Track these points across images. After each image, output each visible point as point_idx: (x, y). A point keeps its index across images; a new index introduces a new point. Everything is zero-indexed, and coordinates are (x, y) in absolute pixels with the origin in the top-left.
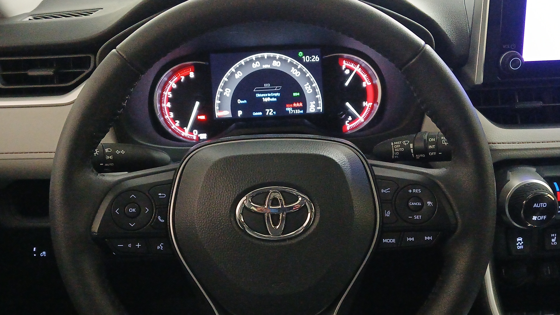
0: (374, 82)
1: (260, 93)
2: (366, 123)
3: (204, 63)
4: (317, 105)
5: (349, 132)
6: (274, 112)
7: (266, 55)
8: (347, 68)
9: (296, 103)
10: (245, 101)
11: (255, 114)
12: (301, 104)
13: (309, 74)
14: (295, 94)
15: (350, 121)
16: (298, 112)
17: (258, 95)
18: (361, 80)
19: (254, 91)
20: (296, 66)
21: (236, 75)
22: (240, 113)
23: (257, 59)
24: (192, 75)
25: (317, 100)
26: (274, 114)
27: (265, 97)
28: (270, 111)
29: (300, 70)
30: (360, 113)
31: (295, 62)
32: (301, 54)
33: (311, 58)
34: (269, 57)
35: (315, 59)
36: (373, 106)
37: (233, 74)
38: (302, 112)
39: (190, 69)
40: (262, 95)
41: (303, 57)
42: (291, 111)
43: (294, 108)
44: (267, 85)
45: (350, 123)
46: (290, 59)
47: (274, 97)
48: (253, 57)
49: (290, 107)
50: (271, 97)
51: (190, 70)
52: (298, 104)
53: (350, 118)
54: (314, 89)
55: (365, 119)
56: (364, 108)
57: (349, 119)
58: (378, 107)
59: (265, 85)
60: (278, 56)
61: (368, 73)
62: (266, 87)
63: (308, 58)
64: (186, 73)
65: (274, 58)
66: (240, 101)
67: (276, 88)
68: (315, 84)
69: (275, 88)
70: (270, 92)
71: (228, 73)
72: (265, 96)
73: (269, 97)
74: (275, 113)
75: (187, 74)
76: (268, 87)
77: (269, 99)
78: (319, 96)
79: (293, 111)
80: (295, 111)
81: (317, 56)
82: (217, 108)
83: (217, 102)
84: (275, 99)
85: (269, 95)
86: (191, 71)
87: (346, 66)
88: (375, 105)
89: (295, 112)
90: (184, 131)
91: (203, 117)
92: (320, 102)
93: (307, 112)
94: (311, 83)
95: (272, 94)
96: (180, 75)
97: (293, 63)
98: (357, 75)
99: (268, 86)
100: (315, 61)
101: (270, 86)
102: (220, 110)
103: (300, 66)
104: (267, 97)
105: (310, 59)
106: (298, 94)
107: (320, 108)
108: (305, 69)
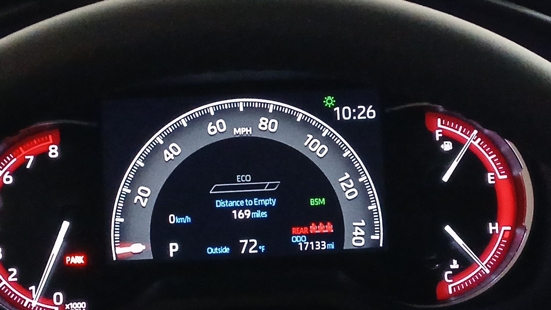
0: (515, 173)
1: (224, 197)
2: (496, 279)
3: (85, 123)
4: (370, 229)
5: (455, 301)
6: (260, 247)
7: (241, 103)
8: (446, 137)
9: (317, 225)
10: (188, 219)
11: (212, 251)
12: (329, 228)
13: (349, 151)
14: (314, 202)
15: (453, 270)
16: (322, 246)
17: (221, 204)
18: (484, 169)
19: (211, 192)
20: (317, 132)
21: (166, 152)
22: (174, 248)
23: (220, 113)
24: (54, 152)
25: (370, 216)
26: (260, 251)
27: (238, 209)
28: (250, 244)
29: (328, 140)
30: (480, 252)
31: (316, 120)
32: (329, 101)
33: (354, 111)
34: (248, 109)
35: (365, 114)
36: (512, 233)
37: (157, 149)
38: (332, 246)
39: (50, 136)
40: (232, 204)
41: (335, 109)
42: (304, 246)
43: (312, 237)
44: (244, 178)
45: (456, 274)
46: (301, 114)
47: (262, 208)
48: (210, 107)
49: (301, 235)
50: (253, 209)
51: (49, 140)
52: (321, 226)
53: (455, 265)
54: (362, 187)
55: (495, 268)
56: (489, 239)
57: (452, 267)
58: (526, 236)
59: (238, 179)
60: (272, 105)
61: (500, 150)
62: (242, 182)
63: (346, 111)
64: (38, 147)
65: (263, 111)
66: (173, 219)
67: (267, 186)
68: (366, 177)
69: (263, 186)
70: (251, 196)
71: (146, 148)
72: (237, 204)
73: (249, 208)
74: (262, 248)
75: (43, 150)
76: (246, 182)
77: (248, 214)
78: (375, 206)
79: (310, 246)
80: (315, 244)
81: (371, 107)
82: (114, 235)
83: (117, 219)
84: (264, 214)
85: (249, 203)
86: (51, 142)
87: (444, 132)
88: (518, 231)
89: (315, 247)
90: (29, 294)
91: (78, 260)
92: (379, 222)
93: (344, 248)
94: (355, 174)
95: (256, 202)
96: (24, 153)
97: (310, 124)
98: (471, 153)
99: (246, 180)
100: (365, 118)
101: (250, 180)
102: (124, 241)
103: (327, 130)
104: (244, 208)
105: (353, 114)
106: (323, 201)
107: (378, 237)
108: (340, 139)
